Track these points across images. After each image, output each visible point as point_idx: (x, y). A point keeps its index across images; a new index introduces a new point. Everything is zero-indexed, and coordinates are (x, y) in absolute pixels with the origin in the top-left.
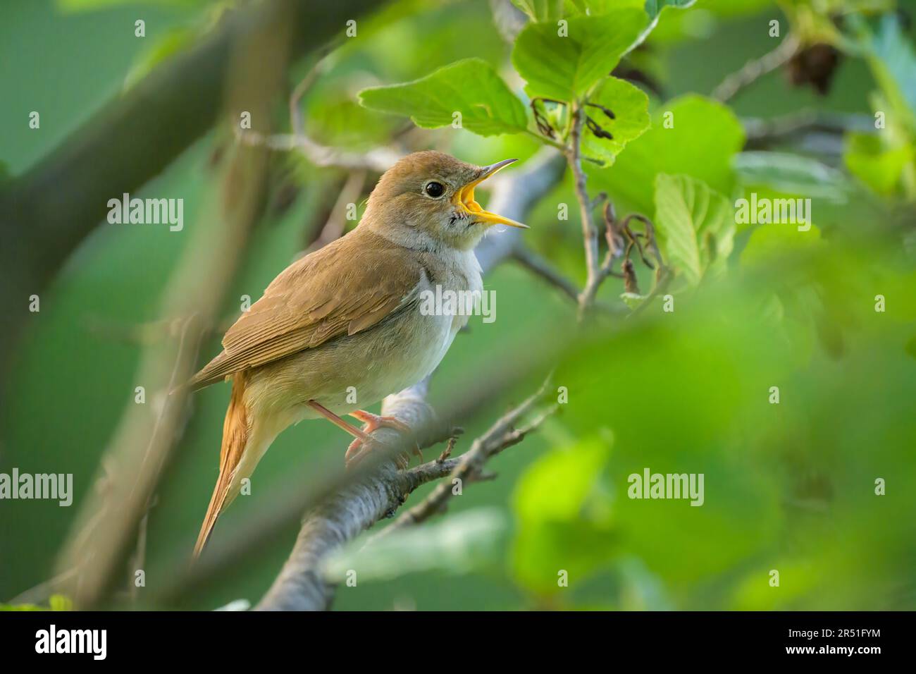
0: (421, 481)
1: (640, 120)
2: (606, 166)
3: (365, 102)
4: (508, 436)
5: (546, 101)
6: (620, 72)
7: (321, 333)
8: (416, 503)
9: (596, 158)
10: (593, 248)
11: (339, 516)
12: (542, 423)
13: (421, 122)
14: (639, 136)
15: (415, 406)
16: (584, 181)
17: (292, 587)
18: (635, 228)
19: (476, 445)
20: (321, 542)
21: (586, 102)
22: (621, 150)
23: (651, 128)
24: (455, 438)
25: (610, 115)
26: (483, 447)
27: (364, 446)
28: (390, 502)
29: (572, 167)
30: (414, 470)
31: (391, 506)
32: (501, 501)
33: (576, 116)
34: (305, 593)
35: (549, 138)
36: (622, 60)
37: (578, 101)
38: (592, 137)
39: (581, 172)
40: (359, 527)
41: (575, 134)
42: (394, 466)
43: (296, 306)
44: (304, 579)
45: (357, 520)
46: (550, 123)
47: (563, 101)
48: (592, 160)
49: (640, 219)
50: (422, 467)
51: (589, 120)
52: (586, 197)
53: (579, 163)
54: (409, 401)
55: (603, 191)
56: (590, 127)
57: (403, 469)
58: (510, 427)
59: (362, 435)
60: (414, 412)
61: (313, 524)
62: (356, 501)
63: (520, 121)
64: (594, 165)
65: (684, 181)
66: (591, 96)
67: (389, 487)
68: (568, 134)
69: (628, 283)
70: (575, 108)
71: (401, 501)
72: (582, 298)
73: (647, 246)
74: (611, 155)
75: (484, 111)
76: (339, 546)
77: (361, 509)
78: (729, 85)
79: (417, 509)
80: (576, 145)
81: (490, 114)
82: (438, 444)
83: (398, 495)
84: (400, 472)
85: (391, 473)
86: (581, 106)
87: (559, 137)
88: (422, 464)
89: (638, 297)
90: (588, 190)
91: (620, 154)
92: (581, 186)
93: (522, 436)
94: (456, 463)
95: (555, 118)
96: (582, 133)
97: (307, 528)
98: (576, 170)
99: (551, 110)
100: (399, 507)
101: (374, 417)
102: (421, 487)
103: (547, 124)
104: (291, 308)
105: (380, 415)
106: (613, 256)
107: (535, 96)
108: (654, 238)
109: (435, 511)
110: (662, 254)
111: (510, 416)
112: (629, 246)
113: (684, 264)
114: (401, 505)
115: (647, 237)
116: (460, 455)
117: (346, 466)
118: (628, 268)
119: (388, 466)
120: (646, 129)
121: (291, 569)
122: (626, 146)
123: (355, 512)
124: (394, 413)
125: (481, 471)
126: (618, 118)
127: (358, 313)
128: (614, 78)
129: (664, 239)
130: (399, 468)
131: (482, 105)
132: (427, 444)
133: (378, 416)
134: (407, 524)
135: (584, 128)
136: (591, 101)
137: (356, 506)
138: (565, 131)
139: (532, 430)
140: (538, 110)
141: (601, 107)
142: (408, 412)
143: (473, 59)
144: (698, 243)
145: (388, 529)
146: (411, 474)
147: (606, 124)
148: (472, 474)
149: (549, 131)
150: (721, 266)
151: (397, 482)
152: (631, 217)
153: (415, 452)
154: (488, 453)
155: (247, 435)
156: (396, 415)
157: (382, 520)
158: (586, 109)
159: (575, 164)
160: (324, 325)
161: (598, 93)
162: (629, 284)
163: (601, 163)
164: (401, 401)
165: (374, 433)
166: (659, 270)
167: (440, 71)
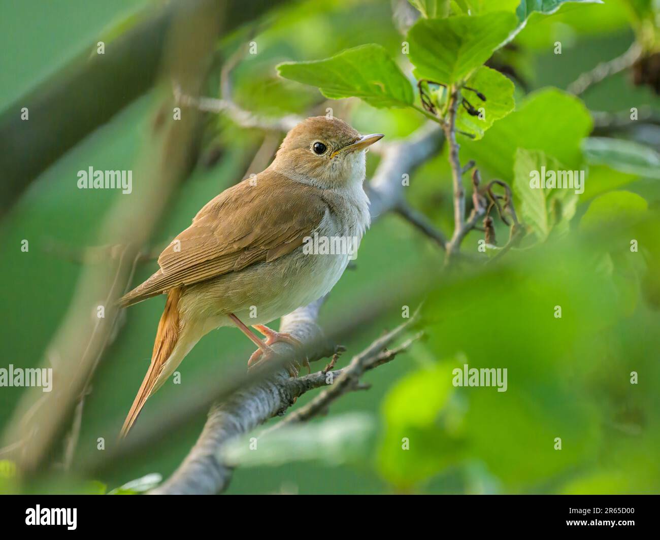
0: (308, 387)
1: (506, 104)
2: (476, 139)
3: (282, 75)
4: (382, 355)
5: (430, 82)
6: (491, 63)
7: (244, 259)
8: (302, 405)
9: (468, 132)
10: (460, 206)
11: (240, 412)
12: (410, 346)
13: (327, 93)
14: (504, 116)
15: (308, 326)
16: (457, 150)
17: (197, 467)
18: (497, 191)
19: (355, 361)
20: (222, 432)
21: (463, 86)
22: (489, 127)
23: (514, 111)
24: (338, 354)
25: (482, 97)
26: (361, 362)
27: (264, 356)
28: (282, 404)
29: (448, 138)
30: (303, 378)
31: (282, 407)
32: (373, 408)
33: (454, 96)
34: (208, 472)
35: (430, 113)
36: (495, 54)
37: (456, 84)
38: (466, 114)
39: (455, 143)
40: (255, 421)
41: (452, 112)
42: (287, 374)
43: (222, 236)
44: (207, 461)
45: (254, 416)
46: (433, 101)
47: (444, 83)
48: (465, 134)
49: (501, 184)
50: (310, 376)
51: (464, 101)
52: (458, 163)
53: (453, 134)
54: (302, 322)
55: (473, 159)
56: (464, 106)
57: (294, 376)
58: (384, 348)
59: (263, 346)
60: (307, 331)
61: (217, 417)
62: (254, 401)
63: (408, 98)
64: (466, 138)
65: (538, 155)
66: (468, 81)
67: (282, 391)
68: (446, 112)
69: (487, 236)
70: (454, 90)
71: (291, 402)
72: (449, 245)
73: (505, 206)
74: (481, 131)
75: (379, 88)
76: (238, 436)
77: (257, 408)
78: (582, 82)
79: (304, 410)
80: (452, 120)
81: (384, 90)
82: (324, 359)
83: (289, 397)
84: (291, 379)
85: (285, 380)
86: (458, 88)
87: (439, 113)
88: (310, 373)
89: (495, 248)
90: (459, 158)
91: (488, 130)
92: (454, 154)
93: (393, 356)
94: (338, 374)
95: (437, 97)
96: (458, 111)
97: (212, 420)
98: (451, 140)
99: (434, 90)
100: (289, 408)
101: (273, 333)
102: (308, 393)
103: (430, 101)
104: (218, 237)
105: (278, 331)
106: (477, 213)
107: (422, 78)
108: (512, 201)
109: (317, 413)
110: (517, 213)
111: (384, 339)
112: (490, 206)
113: (534, 223)
114: (290, 406)
115: (506, 199)
116: (341, 368)
117: (248, 371)
118: (489, 224)
119: (282, 374)
120: (511, 111)
121: (197, 452)
122: (494, 123)
123: (252, 410)
124: (290, 331)
125: (357, 382)
126: (488, 101)
127: (274, 244)
128: (487, 68)
129: (519, 202)
130: (291, 375)
131: (376, 84)
132: (315, 358)
133: (277, 333)
134: (294, 422)
135: (460, 107)
136: (467, 85)
137: (253, 404)
138: (445, 108)
139: (402, 351)
140: (423, 90)
141: (475, 91)
142: (302, 331)
143: (373, 44)
144: (547, 207)
145: (278, 425)
146: (301, 382)
147: (478, 105)
148: (350, 385)
149: (431, 107)
150: (565, 227)
151: (288, 387)
152: (494, 182)
153: (305, 364)
154: (365, 368)
155: (178, 335)
156: (291, 332)
157: (274, 418)
158: (463, 91)
159: (451, 135)
160: (246, 253)
161: (473, 79)
162: (489, 237)
163: (472, 136)
164: (296, 322)
165: (272, 346)
166: (514, 227)
167: (345, 53)
